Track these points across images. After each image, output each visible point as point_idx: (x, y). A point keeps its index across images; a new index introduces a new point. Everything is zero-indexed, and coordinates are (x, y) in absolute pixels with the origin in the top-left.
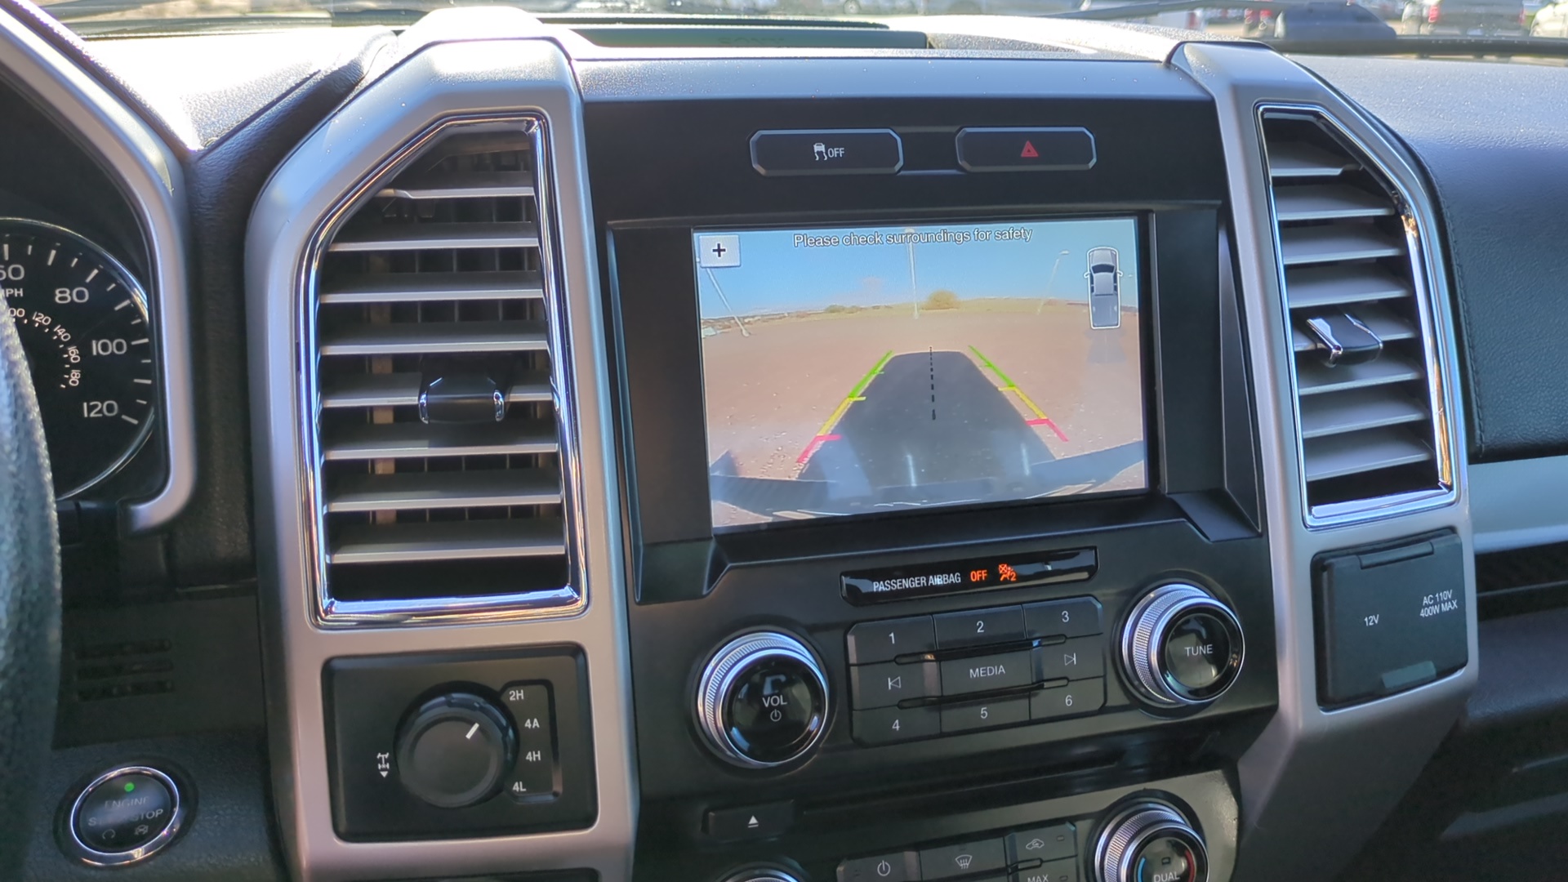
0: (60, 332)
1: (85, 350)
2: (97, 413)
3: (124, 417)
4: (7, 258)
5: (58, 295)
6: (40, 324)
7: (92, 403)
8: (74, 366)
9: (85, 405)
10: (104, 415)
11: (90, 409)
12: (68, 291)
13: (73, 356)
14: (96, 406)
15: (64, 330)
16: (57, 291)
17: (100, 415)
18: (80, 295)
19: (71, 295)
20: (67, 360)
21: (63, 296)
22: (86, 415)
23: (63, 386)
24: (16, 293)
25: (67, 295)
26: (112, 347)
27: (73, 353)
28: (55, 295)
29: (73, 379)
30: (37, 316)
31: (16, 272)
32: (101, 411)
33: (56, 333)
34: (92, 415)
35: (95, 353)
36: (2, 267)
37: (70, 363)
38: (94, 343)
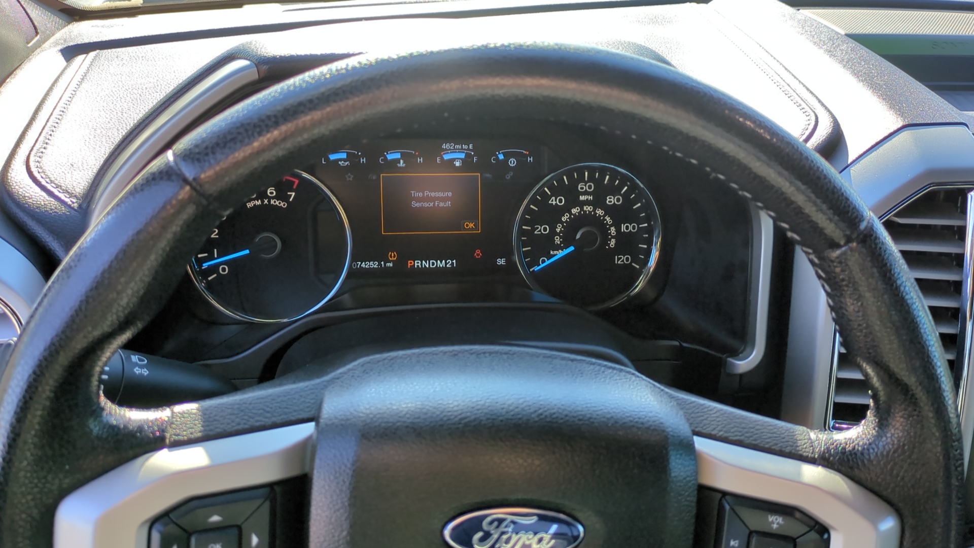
0: (608, 219)
1: (618, 230)
2: (621, 262)
3: (633, 264)
4: (586, 179)
5: (608, 200)
6: (599, 215)
7: (619, 257)
8: (613, 237)
9: (616, 257)
10: (624, 263)
11: (619, 259)
12: (613, 197)
13: (613, 232)
14: (621, 258)
15: (609, 218)
16: (608, 198)
17: (623, 263)
18: (618, 200)
19: (614, 199)
20: (610, 234)
21: (611, 200)
22: (616, 262)
23: (607, 247)
24: (589, 198)
25: (612, 200)
26: (631, 228)
27: (613, 230)
28: (607, 200)
29: (612, 244)
30: (598, 210)
31: (590, 187)
32: (623, 261)
33: (606, 220)
34: (619, 262)
35: (622, 231)
36: (584, 184)
37: (611, 235)
38: (622, 225)
